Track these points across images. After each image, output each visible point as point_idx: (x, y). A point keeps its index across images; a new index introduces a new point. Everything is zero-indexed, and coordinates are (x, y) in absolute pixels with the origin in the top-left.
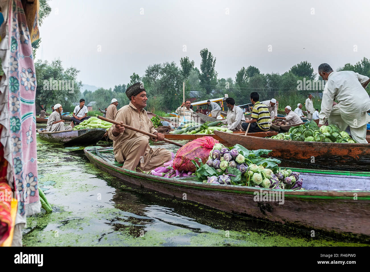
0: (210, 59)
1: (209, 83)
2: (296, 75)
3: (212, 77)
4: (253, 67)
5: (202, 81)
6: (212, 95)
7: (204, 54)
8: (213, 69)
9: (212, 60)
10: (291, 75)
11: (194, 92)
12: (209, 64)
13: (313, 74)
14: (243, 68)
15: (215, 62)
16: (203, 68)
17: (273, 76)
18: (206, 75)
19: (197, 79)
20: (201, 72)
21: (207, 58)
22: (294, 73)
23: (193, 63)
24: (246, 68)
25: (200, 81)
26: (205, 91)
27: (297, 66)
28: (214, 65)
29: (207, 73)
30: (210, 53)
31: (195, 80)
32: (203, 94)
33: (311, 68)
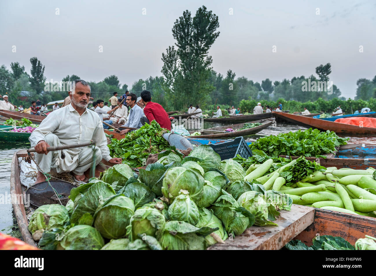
0: (40, 66)
1: (38, 85)
2: (107, 84)
3: (41, 81)
4: (76, 76)
5: (33, 83)
6: (41, 95)
7: (34, 61)
8: (42, 75)
9: (41, 67)
10: (104, 84)
11: (24, 92)
12: (38, 70)
13: (119, 84)
14: (68, 76)
15: (44, 69)
16: (33, 73)
17: (91, 83)
18: (36, 79)
19: (28, 81)
20: (31, 76)
21: (37, 66)
22: (106, 82)
23: (23, 68)
24: (70, 76)
25: (30, 83)
26: (35, 92)
27: (108, 78)
28: (43, 72)
29: (37, 77)
30: (39, 62)
31: (25, 82)
32: (34, 94)
33: (118, 80)
